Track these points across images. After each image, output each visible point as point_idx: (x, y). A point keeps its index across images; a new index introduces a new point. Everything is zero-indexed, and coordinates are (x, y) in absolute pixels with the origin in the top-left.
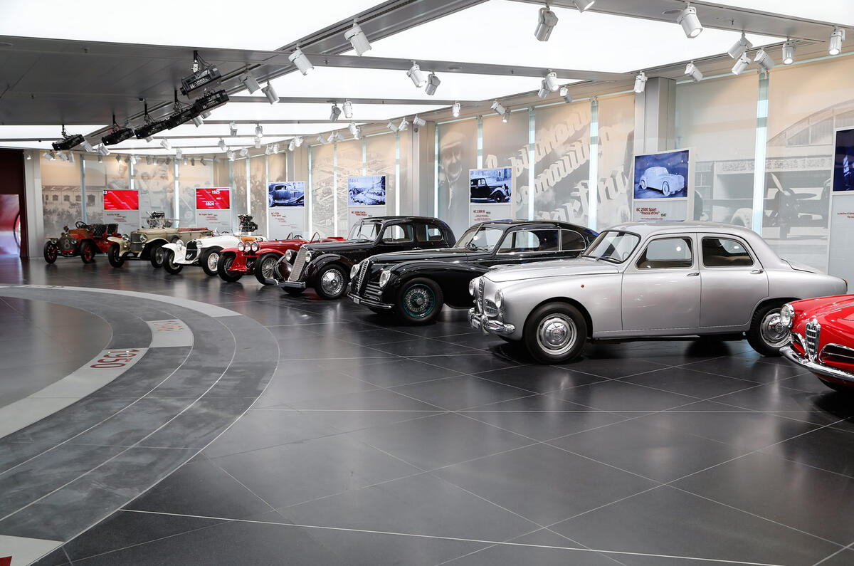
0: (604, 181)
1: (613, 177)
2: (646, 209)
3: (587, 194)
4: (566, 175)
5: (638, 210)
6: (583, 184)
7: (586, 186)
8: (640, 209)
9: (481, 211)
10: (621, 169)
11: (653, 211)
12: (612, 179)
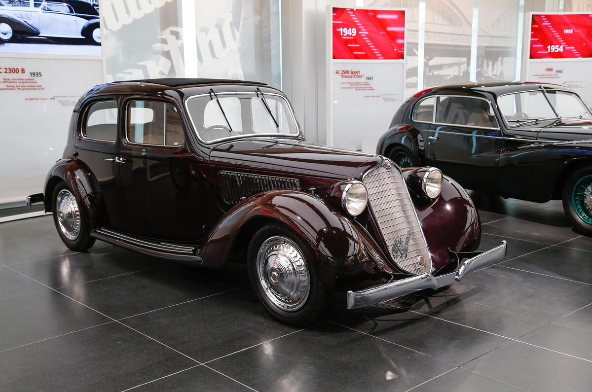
0: (205, 30)
1: (219, 27)
2: (347, 72)
3: (181, 49)
4: (143, 15)
5: (337, 72)
6: (173, 33)
7: (177, 35)
8: (340, 72)
9: (15, 71)
10: (229, 18)
11: (355, 74)
12: (217, 30)
